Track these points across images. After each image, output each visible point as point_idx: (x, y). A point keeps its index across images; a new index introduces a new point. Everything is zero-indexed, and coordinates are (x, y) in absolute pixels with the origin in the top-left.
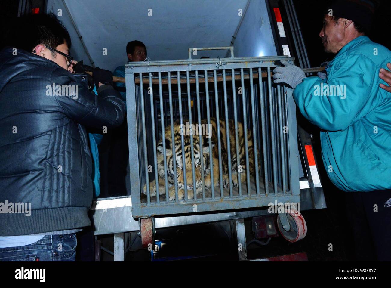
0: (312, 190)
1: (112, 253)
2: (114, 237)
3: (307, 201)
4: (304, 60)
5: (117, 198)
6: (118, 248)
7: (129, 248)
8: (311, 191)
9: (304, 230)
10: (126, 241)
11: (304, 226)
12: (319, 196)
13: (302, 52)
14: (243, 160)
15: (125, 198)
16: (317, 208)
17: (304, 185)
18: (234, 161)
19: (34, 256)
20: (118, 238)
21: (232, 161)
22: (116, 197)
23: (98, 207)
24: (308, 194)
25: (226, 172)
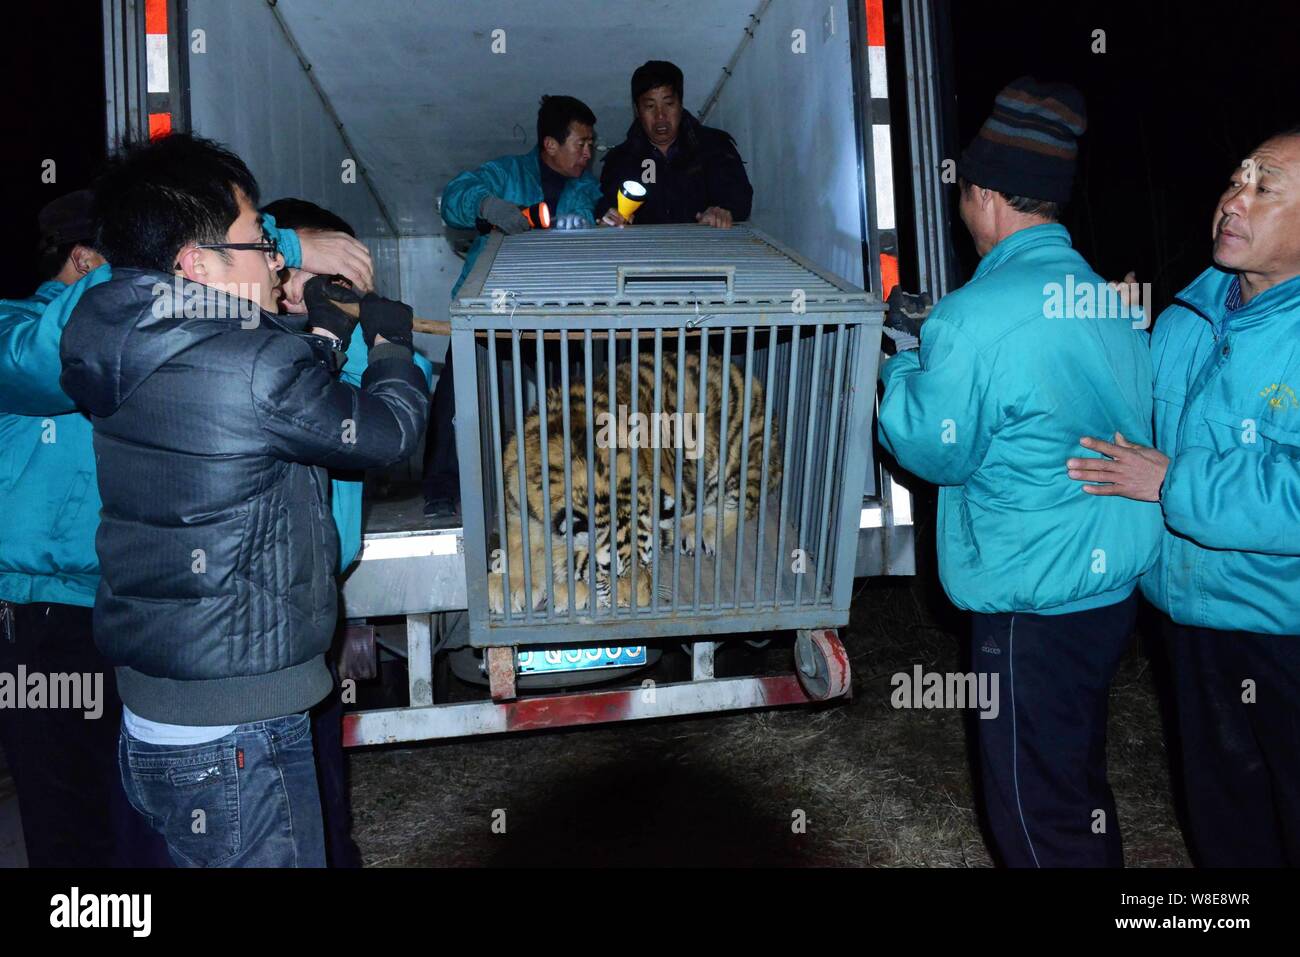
0: (887, 532)
1: (403, 654)
2: (408, 621)
3: (870, 555)
4: (928, 178)
5: (412, 535)
6: (418, 645)
7: (441, 643)
8: (885, 534)
9: (844, 685)
10: (433, 631)
11: (843, 678)
12: (901, 547)
13: (926, 147)
14: (733, 480)
15: (432, 534)
16: (891, 572)
17: (871, 518)
18: (710, 484)
19: (232, 747)
20: (416, 624)
21: (705, 485)
22: (409, 533)
23: (367, 556)
24: (875, 542)
25: (689, 509)
